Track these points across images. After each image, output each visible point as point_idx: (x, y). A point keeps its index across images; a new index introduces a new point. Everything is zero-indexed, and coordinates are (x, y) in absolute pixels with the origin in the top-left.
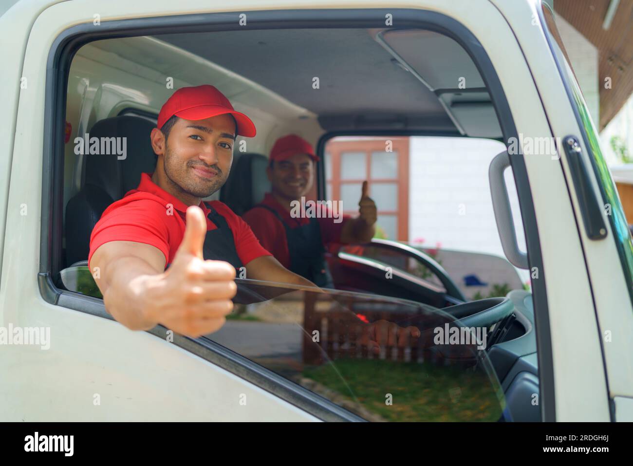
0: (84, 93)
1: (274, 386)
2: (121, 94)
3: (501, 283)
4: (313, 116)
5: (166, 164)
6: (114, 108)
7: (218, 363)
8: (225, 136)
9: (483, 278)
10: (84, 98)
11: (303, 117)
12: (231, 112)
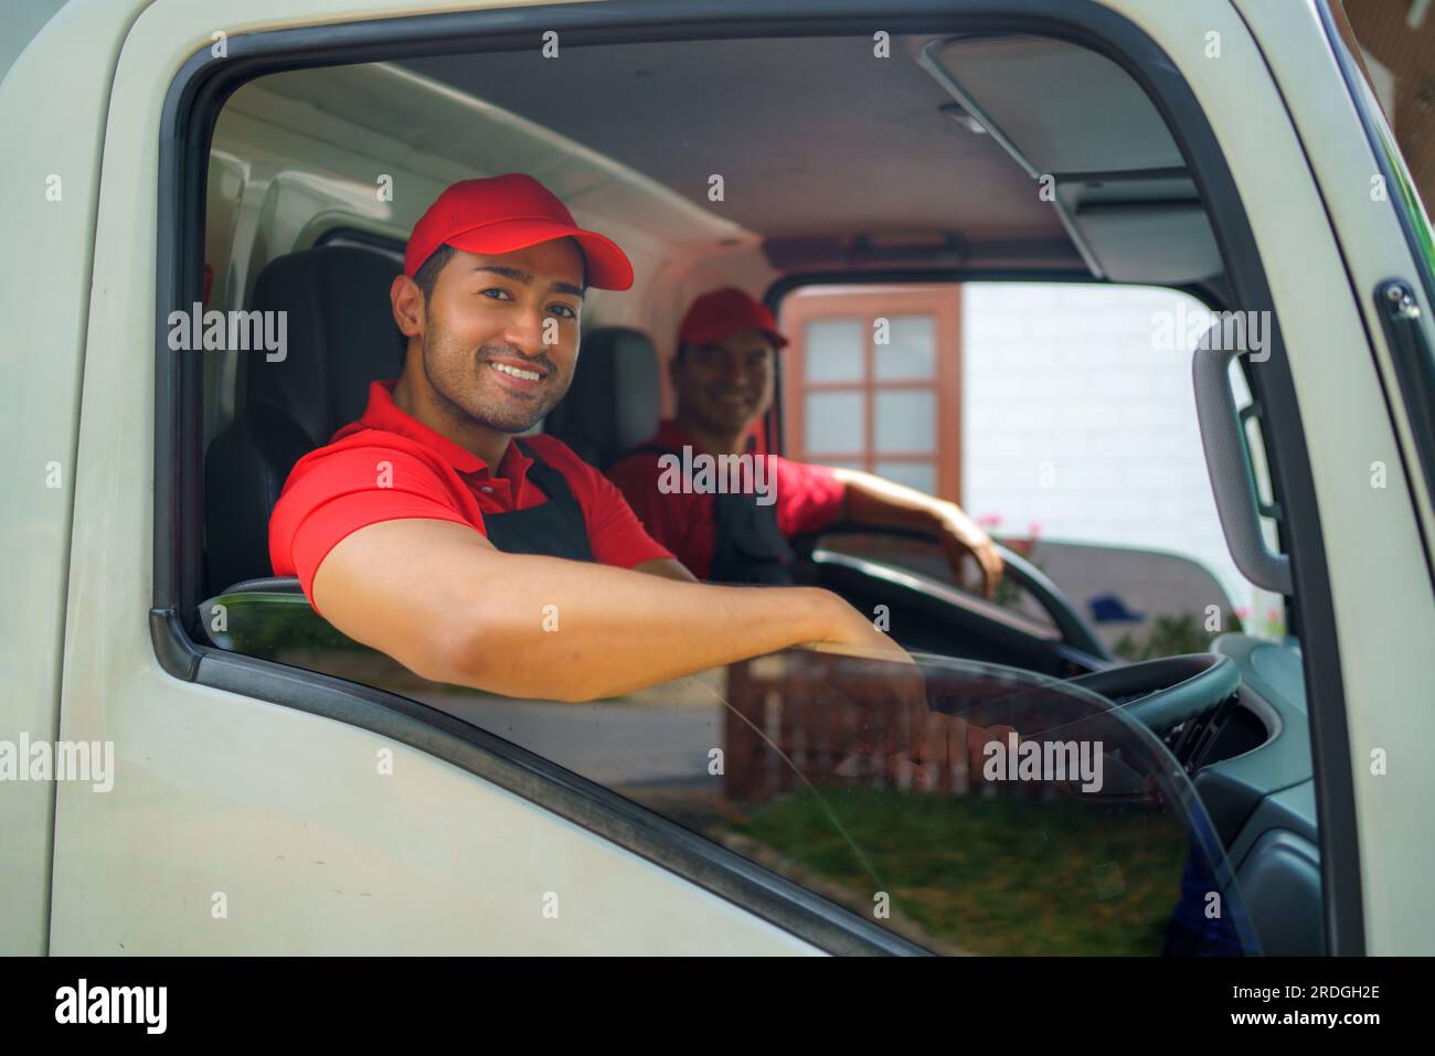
0: (240, 195)
1: (698, 864)
2: (321, 194)
3: (1175, 612)
4: (751, 239)
5: (427, 357)
6: (307, 230)
7: (568, 814)
8: (564, 288)
9: (1133, 602)
10: (239, 206)
11: (728, 242)
12: (571, 232)
